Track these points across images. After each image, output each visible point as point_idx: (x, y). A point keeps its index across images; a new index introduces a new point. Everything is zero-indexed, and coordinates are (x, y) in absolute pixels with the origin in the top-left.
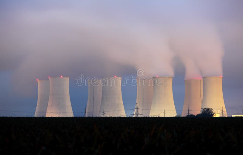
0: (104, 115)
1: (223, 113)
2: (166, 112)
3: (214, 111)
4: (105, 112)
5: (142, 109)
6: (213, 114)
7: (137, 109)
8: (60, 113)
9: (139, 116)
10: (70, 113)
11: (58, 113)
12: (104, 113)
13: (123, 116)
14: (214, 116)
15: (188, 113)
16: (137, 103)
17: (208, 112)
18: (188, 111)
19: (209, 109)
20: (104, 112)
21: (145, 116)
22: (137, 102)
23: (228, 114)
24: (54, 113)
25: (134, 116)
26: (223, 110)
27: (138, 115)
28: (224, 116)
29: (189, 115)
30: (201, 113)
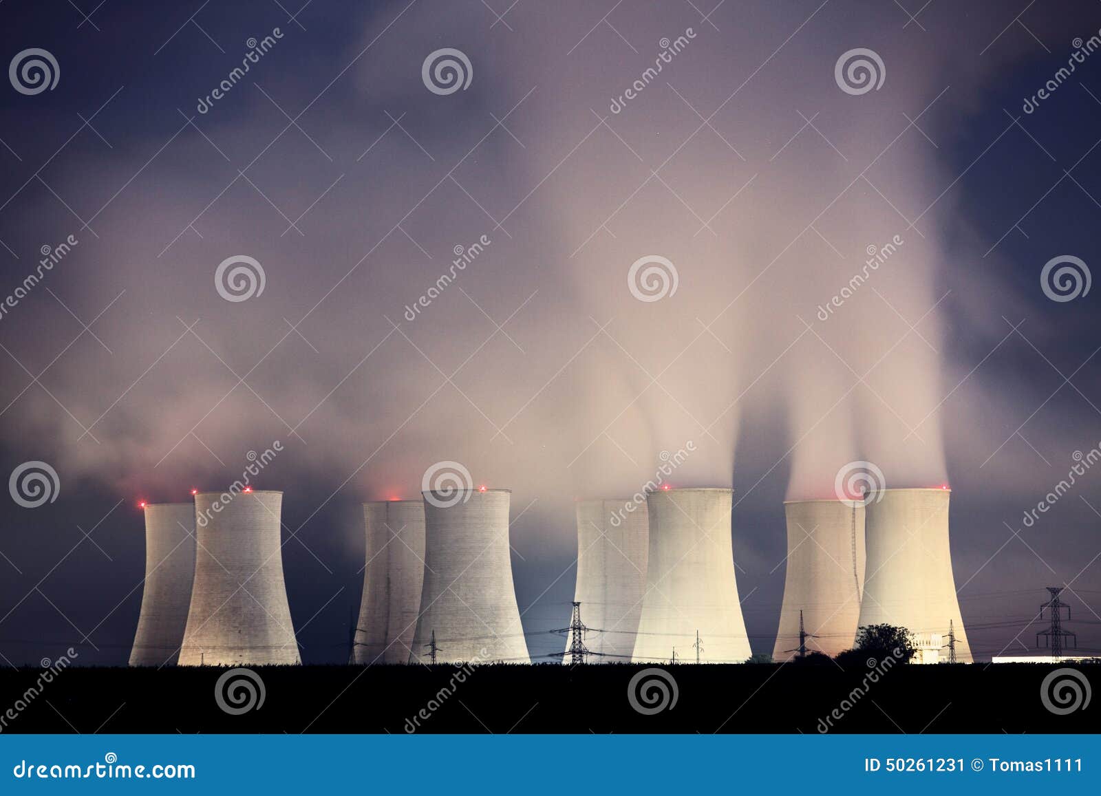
0: (433, 655)
1: (952, 647)
2: (706, 643)
3: (913, 640)
4: (438, 645)
5: (601, 631)
6: (911, 653)
7: (578, 628)
8: (242, 649)
9: (589, 660)
10: (286, 648)
11: (231, 649)
12: (434, 649)
13: (518, 662)
14: (912, 661)
15: (803, 650)
16: (578, 604)
17: (886, 641)
18: (803, 636)
19: (894, 629)
20: (433, 644)
21: (615, 660)
22: (576, 601)
23: (974, 653)
24: (214, 648)
25: (567, 660)
26: (951, 636)
27: (585, 656)
28: (958, 661)
29: (806, 654)
30: (858, 646)
